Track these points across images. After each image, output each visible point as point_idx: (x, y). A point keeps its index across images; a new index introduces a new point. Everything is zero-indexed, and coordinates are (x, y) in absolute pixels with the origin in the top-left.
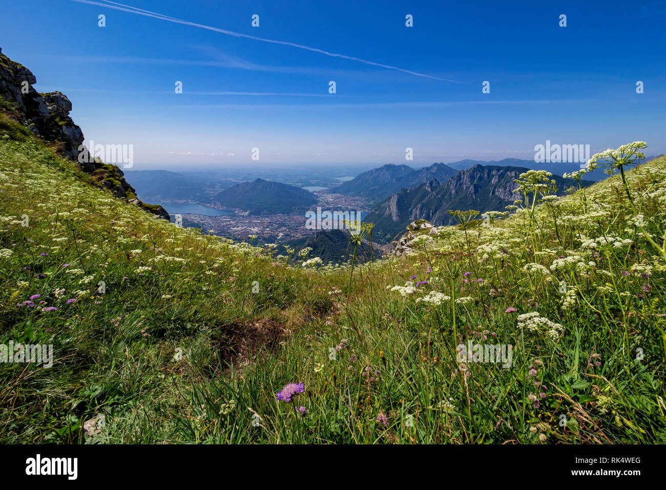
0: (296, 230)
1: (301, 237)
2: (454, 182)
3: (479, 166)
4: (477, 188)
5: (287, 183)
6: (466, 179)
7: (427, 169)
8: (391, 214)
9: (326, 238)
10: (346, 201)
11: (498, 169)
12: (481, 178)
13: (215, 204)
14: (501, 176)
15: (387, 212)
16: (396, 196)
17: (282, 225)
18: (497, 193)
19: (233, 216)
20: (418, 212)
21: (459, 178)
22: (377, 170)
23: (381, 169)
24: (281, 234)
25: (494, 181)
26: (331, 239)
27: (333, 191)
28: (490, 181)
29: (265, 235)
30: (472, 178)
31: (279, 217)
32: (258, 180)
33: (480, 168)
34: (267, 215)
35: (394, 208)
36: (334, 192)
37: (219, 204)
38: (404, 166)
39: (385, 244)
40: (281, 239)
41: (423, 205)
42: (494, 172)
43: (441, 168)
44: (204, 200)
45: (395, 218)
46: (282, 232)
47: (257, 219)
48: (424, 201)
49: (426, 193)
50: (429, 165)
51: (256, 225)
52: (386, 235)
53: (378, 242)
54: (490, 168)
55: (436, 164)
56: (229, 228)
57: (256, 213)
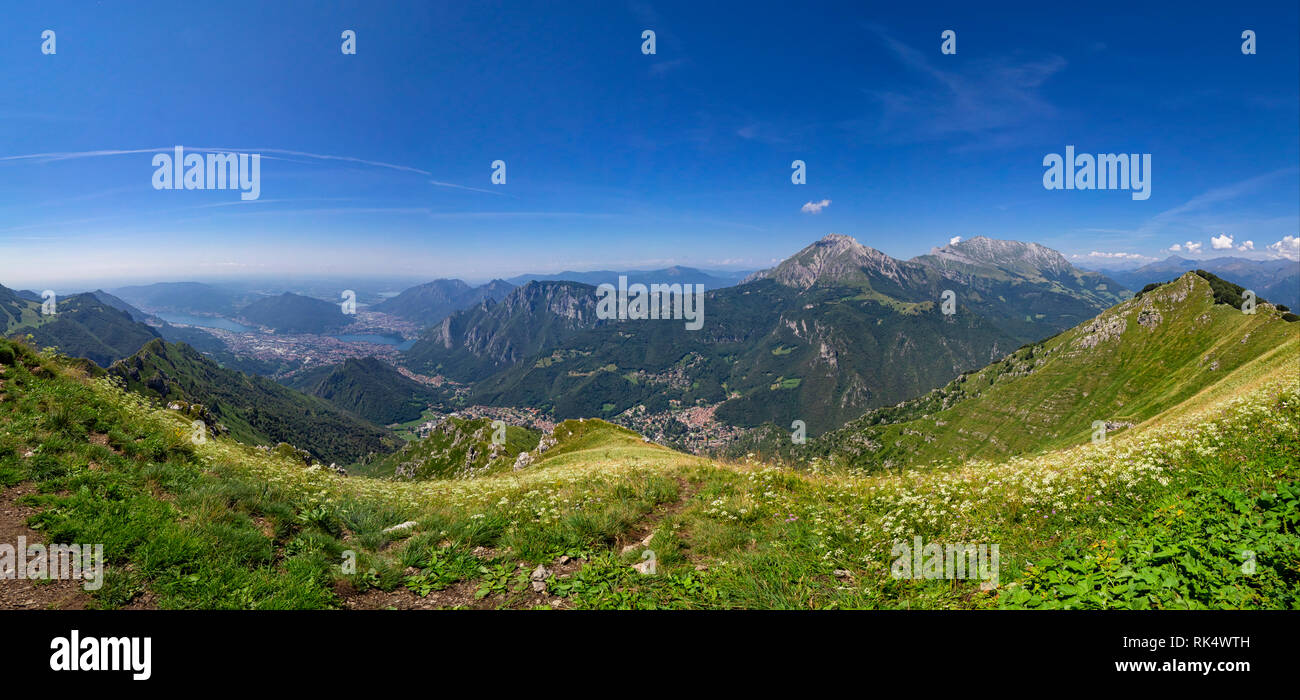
0: (326, 355)
1: (332, 363)
2: (511, 300)
3: (534, 282)
4: (533, 305)
5: (321, 298)
6: (522, 295)
7: (486, 286)
8: (443, 340)
9: (357, 368)
10: (389, 321)
11: (552, 283)
12: (537, 294)
13: (240, 319)
14: (556, 291)
15: (439, 338)
16: (448, 320)
17: (310, 347)
18: (553, 309)
19: (257, 334)
20: (473, 336)
21: (516, 296)
22: (425, 285)
23: (431, 284)
24: (309, 358)
25: (549, 297)
26: (362, 368)
27: (374, 308)
28: (545, 297)
29: (290, 358)
30: (528, 294)
31: (308, 338)
32: (287, 294)
33: (535, 284)
34: (294, 335)
35: (446, 334)
36: (375, 310)
37: (243, 318)
38: (457, 280)
39: (435, 376)
40: (307, 365)
41: (479, 329)
42: (549, 287)
43: (499, 283)
44: (230, 314)
45: (447, 345)
46: (310, 355)
47: (283, 338)
48: (480, 323)
49: (483, 313)
50: (488, 282)
51: (280, 345)
52: (437, 365)
53: (427, 375)
54: (545, 284)
55: (494, 281)
56: (251, 347)
57: (283, 331)
